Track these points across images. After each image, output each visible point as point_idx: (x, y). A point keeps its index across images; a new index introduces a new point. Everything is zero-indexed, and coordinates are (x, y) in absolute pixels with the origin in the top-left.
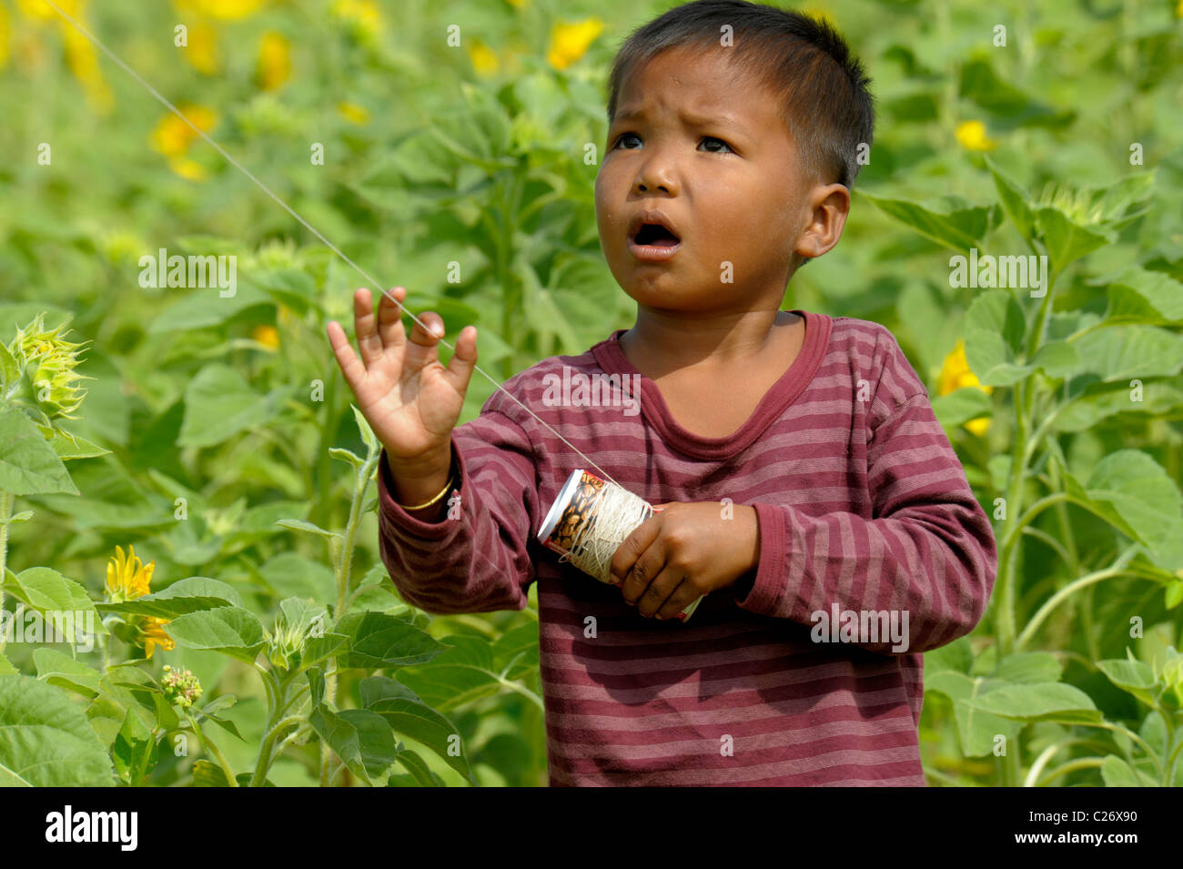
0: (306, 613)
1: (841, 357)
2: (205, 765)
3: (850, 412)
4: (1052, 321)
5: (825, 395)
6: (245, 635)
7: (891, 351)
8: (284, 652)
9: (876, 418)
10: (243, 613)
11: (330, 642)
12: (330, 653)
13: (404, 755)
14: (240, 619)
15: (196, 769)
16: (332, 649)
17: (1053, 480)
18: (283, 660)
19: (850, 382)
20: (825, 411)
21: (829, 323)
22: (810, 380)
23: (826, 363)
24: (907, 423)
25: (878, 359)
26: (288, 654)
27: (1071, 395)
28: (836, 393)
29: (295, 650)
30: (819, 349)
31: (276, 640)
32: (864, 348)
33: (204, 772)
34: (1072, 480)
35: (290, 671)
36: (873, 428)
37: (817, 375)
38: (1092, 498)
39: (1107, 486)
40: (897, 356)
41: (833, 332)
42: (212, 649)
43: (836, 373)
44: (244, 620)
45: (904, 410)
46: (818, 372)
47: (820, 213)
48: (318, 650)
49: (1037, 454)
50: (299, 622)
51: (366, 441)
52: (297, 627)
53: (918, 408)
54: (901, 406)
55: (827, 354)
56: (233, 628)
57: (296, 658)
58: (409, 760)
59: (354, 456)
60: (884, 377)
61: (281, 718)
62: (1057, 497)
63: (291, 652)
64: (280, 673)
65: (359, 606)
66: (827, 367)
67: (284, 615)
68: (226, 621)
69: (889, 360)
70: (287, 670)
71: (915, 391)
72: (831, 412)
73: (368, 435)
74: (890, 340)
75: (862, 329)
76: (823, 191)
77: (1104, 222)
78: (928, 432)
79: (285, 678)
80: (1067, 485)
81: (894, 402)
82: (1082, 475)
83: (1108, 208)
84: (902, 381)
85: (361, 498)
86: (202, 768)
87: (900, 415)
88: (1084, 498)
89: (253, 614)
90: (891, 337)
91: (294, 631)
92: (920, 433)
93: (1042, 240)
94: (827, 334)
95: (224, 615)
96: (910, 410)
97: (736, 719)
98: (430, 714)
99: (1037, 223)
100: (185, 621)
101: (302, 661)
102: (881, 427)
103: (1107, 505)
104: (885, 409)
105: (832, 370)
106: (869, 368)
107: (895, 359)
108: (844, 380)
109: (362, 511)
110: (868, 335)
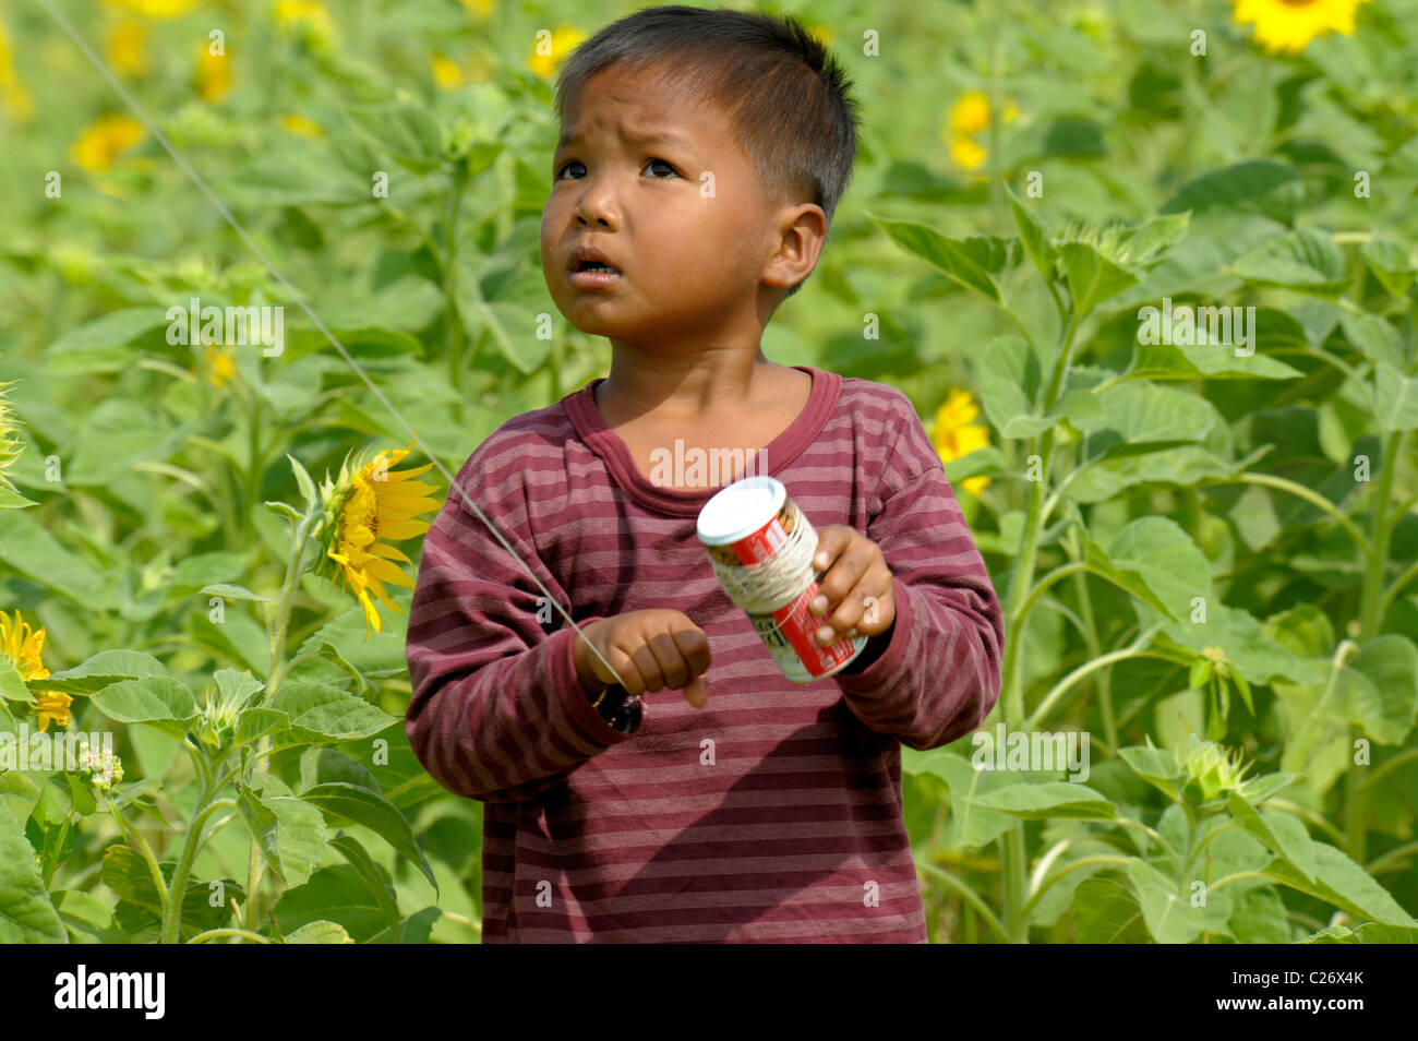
0: (243, 688)
1: (845, 422)
2: (119, 852)
3: (850, 480)
4: (1071, 374)
5: (822, 461)
6: (175, 708)
7: (907, 418)
8: (215, 728)
9: (888, 489)
10: (173, 684)
11: (266, 717)
12: (266, 731)
13: (344, 843)
14: (170, 690)
15: (107, 856)
16: (268, 725)
17: (1072, 546)
18: (214, 737)
19: (851, 447)
20: (820, 478)
21: (838, 384)
22: (808, 444)
23: (829, 428)
24: (924, 498)
25: (890, 424)
26: (220, 730)
27: (1090, 457)
28: (836, 460)
29: (228, 726)
30: (824, 411)
31: (207, 714)
32: (873, 413)
33: (117, 859)
34: (1094, 548)
35: (222, 750)
36: (883, 500)
37: (816, 440)
38: (1117, 569)
39: (1129, 556)
40: (915, 423)
41: (841, 395)
42: (143, 723)
43: (836, 438)
44: (174, 692)
45: (919, 483)
46: (819, 436)
47: (791, 236)
48: (253, 727)
49: (1053, 519)
50: (234, 695)
51: (304, 493)
52: (231, 700)
53: (935, 482)
54: (916, 478)
55: (831, 419)
56: (162, 700)
57: (228, 734)
58: (348, 848)
59: (293, 510)
60: (898, 445)
61: (210, 802)
62: (1076, 567)
63: (223, 729)
64: (211, 751)
65: (294, 679)
66: (829, 432)
67: (217, 686)
68: (154, 692)
69: (904, 428)
70: (219, 747)
71: (932, 464)
72: (828, 479)
73: (307, 488)
74: (904, 405)
75: (873, 392)
76: (791, 212)
77: (1133, 264)
78: (948, 508)
79: (217, 756)
80: (1087, 552)
81: (909, 474)
82: (1103, 541)
83: (1137, 250)
84: (919, 451)
85: (298, 557)
86: (115, 854)
87: (914, 488)
88: (1109, 570)
89: (184, 684)
90: (907, 403)
91: (227, 705)
92: (940, 509)
93: (1065, 281)
94: (835, 396)
95: (153, 684)
96: (926, 485)
97: (685, 809)
98: (376, 801)
99: (1059, 262)
100: (113, 691)
101: (235, 738)
102: (892, 499)
103: (1135, 577)
104: (895, 478)
105: (834, 435)
106: (878, 434)
107: (912, 427)
108: (845, 446)
109: (299, 572)
110: (879, 399)
